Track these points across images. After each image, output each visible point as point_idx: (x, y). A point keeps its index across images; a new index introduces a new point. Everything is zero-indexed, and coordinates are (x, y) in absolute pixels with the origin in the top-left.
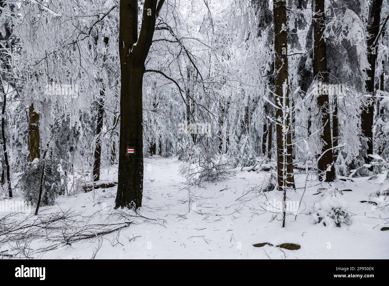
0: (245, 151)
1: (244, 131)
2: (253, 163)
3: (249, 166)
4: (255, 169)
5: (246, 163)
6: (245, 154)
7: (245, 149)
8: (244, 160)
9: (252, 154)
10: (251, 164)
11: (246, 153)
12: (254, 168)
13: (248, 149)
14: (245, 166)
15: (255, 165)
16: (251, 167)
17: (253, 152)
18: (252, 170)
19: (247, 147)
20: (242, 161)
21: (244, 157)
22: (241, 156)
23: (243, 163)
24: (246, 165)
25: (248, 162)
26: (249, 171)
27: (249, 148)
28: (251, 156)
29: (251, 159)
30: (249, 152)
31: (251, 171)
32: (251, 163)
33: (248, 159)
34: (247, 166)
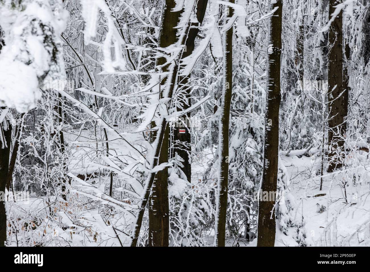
0: (294, 123)
1: (293, 81)
2: (308, 144)
3: (301, 149)
4: (310, 153)
5: (296, 143)
6: (294, 128)
7: (294, 120)
8: (292, 139)
9: (307, 128)
10: (305, 146)
11: (297, 127)
12: (308, 151)
13: (299, 119)
14: (293, 149)
15: (309, 147)
16: (304, 150)
17: (309, 124)
18: (304, 155)
19: (297, 116)
20: (288, 140)
21: (292, 134)
22: (288, 131)
23: (291, 143)
24: (295, 148)
25: (299, 142)
26: (300, 157)
27: (301, 117)
28: (304, 132)
29: (304, 136)
30: (300, 125)
31: (304, 157)
32: (303, 144)
33: (300, 138)
34: (297, 148)
